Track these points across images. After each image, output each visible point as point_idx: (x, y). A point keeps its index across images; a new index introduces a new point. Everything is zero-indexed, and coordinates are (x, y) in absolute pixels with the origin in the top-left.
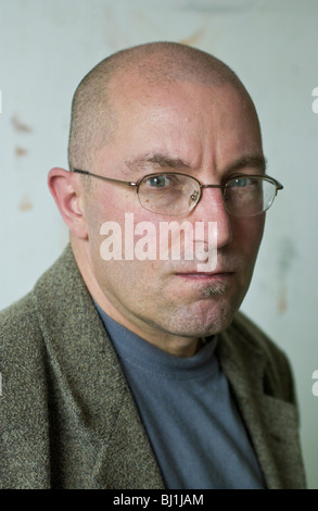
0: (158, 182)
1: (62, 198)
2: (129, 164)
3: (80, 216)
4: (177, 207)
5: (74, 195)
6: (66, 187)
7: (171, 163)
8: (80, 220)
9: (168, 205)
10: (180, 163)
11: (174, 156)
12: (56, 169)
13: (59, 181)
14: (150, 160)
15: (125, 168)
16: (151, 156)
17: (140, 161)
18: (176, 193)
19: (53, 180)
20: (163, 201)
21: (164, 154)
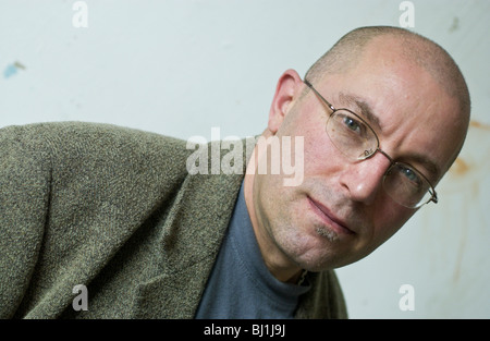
0: (352, 124)
1: (282, 94)
2: (341, 95)
3: (283, 115)
4: (350, 151)
5: (290, 99)
6: (289, 88)
7: (370, 116)
8: (281, 117)
9: (345, 144)
10: (377, 121)
11: (376, 113)
12: (295, 71)
13: (289, 82)
14: (357, 103)
15: (337, 96)
16: (361, 101)
17: (351, 99)
18: (358, 141)
19: (286, 77)
20: (345, 140)
21: (370, 106)
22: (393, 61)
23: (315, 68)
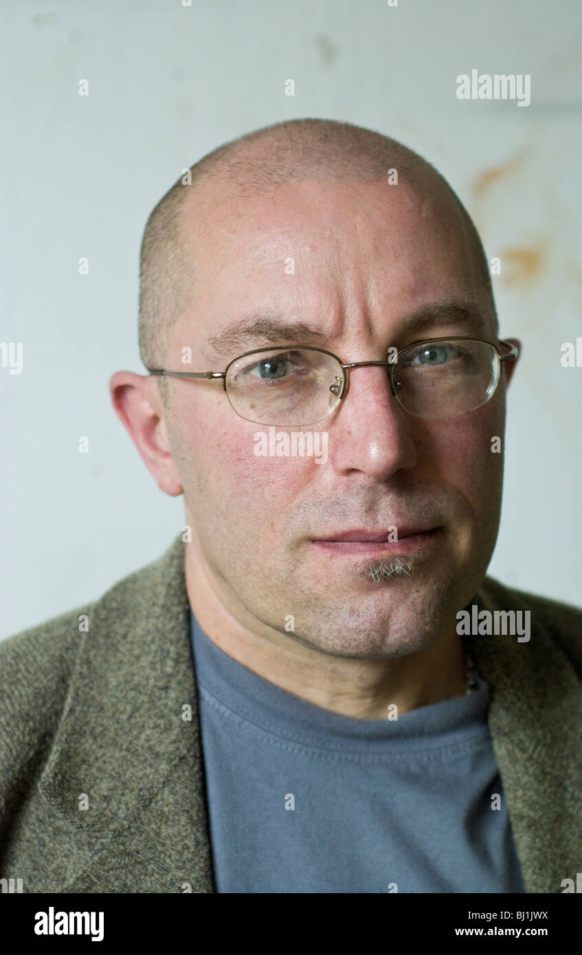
0: (273, 370)
1: (138, 425)
2: (215, 342)
3: (167, 455)
4: (308, 412)
5: (155, 420)
6: (142, 406)
7: (287, 333)
8: (168, 462)
9: (290, 410)
10: (303, 329)
11: (290, 319)
12: (119, 374)
13: (131, 396)
14: (249, 331)
15: (210, 350)
16: (251, 324)
17: (233, 334)
18: (306, 387)
19: (120, 393)
20: (284, 403)
21: (272, 317)
22: (239, 215)
23: (146, 338)
